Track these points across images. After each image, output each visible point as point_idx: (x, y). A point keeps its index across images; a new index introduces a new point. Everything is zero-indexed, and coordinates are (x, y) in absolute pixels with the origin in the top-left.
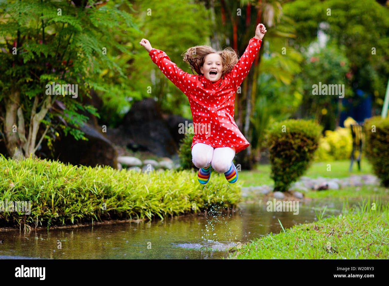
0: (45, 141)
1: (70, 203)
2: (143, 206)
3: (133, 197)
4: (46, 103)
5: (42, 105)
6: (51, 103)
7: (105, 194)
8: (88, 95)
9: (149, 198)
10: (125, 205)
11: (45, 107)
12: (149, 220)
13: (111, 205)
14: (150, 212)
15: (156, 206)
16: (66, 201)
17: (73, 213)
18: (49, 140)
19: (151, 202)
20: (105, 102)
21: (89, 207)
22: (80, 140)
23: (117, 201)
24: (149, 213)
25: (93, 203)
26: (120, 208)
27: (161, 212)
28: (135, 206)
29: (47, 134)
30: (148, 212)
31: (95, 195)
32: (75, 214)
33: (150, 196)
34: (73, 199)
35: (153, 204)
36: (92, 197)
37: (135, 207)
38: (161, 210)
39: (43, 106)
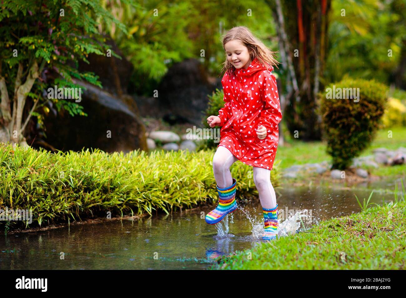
0: (34, 119)
1: (36, 199)
2: (140, 198)
3: (124, 188)
4: (31, 72)
5: (27, 75)
6: (38, 71)
7: (86, 185)
8: (84, 59)
9: (148, 187)
10: (113, 199)
11: (31, 77)
12: (150, 216)
13: (94, 200)
14: (150, 206)
15: (158, 197)
16: (30, 198)
17: (41, 212)
18: (39, 117)
19: (151, 193)
20: (136, 66)
21: (62, 205)
22: (78, 116)
23: (103, 194)
24: (149, 208)
25: (68, 198)
26: (106, 202)
27: (164, 205)
28: (128, 199)
29: (35, 111)
30: (148, 205)
31: (71, 187)
32: (45, 213)
33: (150, 186)
34: (41, 194)
35: (153, 196)
36: (67, 191)
37: (130, 200)
38: (165, 203)
39: (29, 76)
